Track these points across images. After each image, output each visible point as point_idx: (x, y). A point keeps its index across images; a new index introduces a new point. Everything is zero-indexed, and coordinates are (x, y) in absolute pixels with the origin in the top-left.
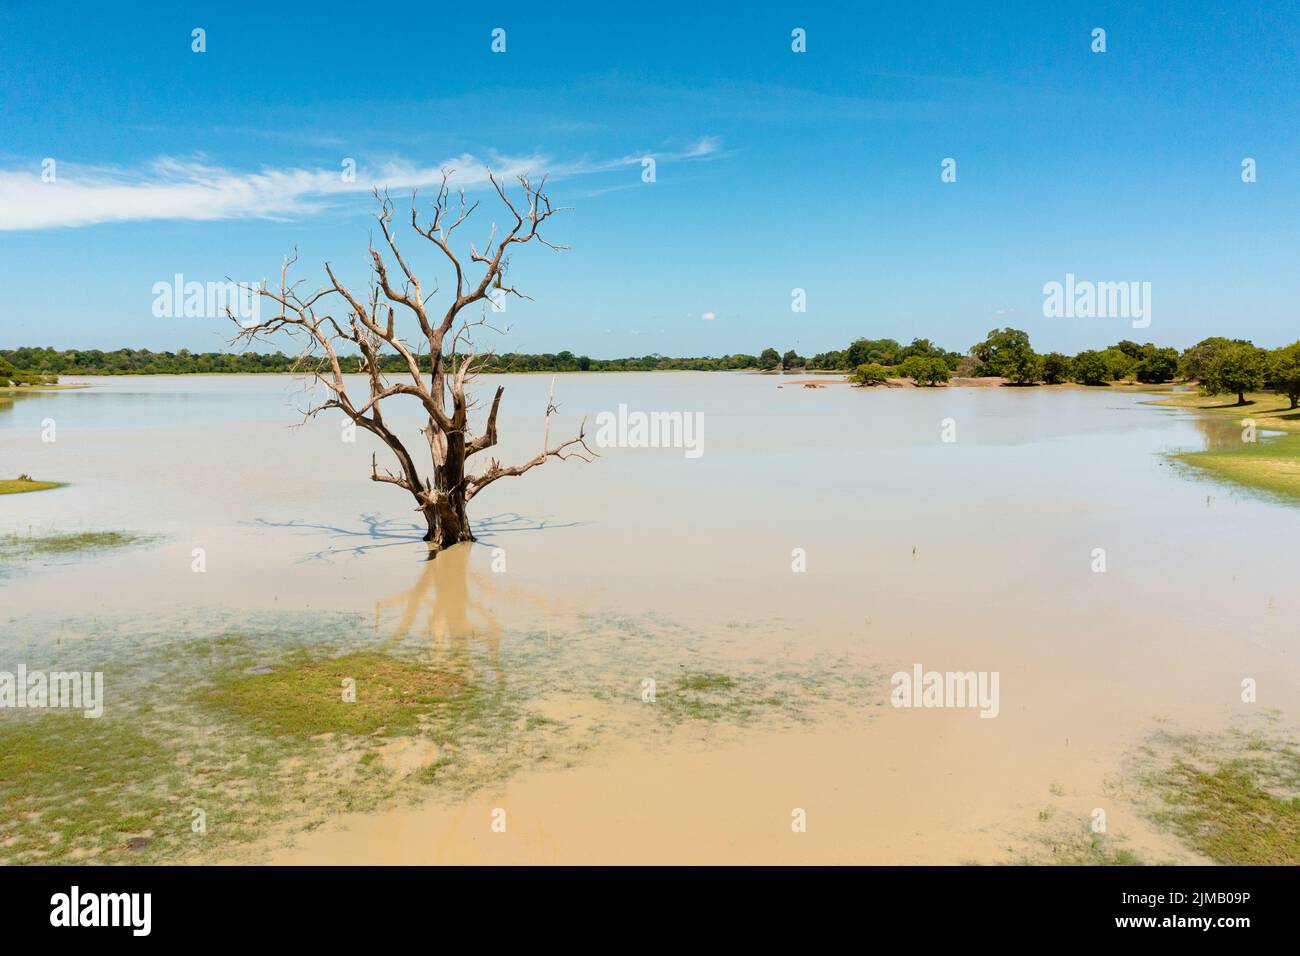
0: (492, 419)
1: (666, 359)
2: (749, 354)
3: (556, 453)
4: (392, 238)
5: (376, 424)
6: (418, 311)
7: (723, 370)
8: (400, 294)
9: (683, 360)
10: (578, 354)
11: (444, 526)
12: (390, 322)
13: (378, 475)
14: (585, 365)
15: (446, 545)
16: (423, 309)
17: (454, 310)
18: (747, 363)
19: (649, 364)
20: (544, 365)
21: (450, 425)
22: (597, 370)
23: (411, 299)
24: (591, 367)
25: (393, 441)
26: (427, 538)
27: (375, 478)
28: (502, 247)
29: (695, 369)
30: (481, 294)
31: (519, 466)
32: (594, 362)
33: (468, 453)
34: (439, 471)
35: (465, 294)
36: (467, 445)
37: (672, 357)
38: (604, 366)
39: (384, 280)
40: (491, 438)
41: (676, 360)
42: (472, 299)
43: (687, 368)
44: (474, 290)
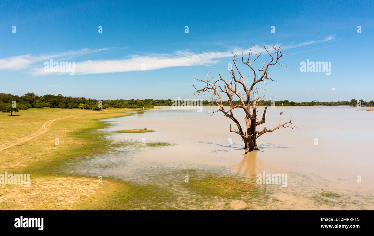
0: (264, 115)
1: (318, 102)
2: (346, 101)
3: (283, 126)
4: (236, 65)
5: (231, 116)
6: (243, 85)
7: (338, 106)
8: (239, 80)
9: (324, 102)
10: (290, 101)
11: (249, 145)
12: (236, 88)
13: (232, 130)
14: (292, 104)
15: (250, 151)
16: (245, 84)
17: (253, 84)
18: (346, 103)
19: (313, 104)
20: (280, 104)
21: (252, 117)
22: (296, 105)
23: (241, 82)
24: (294, 104)
25: (236, 121)
26: (245, 149)
27: (231, 131)
28: (267, 66)
29: (328, 105)
30: (261, 80)
31: (272, 129)
32: (295, 103)
33: (257, 125)
34: (248, 130)
35: (257, 80)
36: (257, 123)
37: (320, 101)
38: (299, 104)
39: (234, 76)
40: (263, 121)
41: (322, 102)
42: (258, 81)
43: (325, 105)
44: (259, 79)
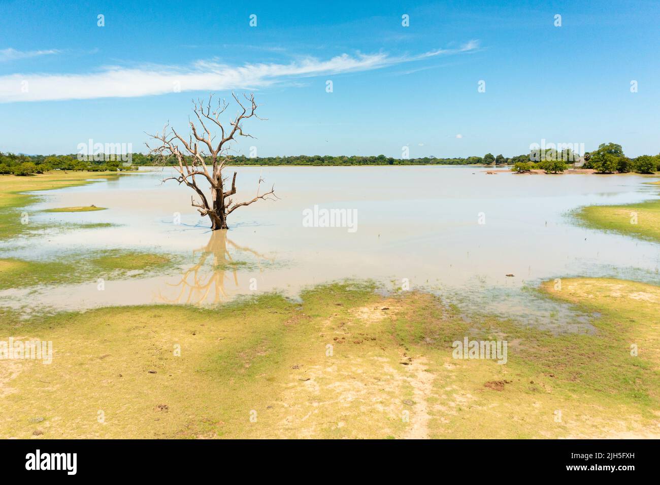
0: (233, 184)
3: (262, 197)
4: (200, 117)
5: (193, 185)
6: (208, 144)
8: (201, 138)
11: (216, 223)
12: (196, 148)
13: (194, 204)
15: (218, 229)
16: (210, 143)
17: (221, 144)
21: (217, 186)
23: (205, 140)
25: (199, 192)
26: (211, 228)
27: (193, 205)
28: (238, 120)
30: (231, 137)
33: (225, 197)
34: (215, 202)
35: (225, 138)
36: (224, 194)
39: (195, 133)
40: (233, 191)
42: (228, 140)
44: (228, 136)
